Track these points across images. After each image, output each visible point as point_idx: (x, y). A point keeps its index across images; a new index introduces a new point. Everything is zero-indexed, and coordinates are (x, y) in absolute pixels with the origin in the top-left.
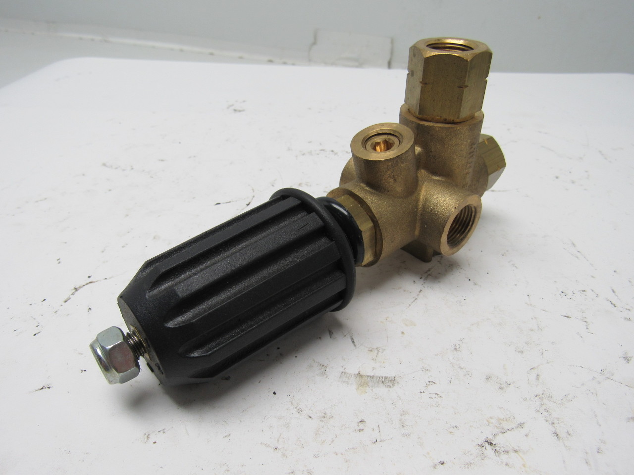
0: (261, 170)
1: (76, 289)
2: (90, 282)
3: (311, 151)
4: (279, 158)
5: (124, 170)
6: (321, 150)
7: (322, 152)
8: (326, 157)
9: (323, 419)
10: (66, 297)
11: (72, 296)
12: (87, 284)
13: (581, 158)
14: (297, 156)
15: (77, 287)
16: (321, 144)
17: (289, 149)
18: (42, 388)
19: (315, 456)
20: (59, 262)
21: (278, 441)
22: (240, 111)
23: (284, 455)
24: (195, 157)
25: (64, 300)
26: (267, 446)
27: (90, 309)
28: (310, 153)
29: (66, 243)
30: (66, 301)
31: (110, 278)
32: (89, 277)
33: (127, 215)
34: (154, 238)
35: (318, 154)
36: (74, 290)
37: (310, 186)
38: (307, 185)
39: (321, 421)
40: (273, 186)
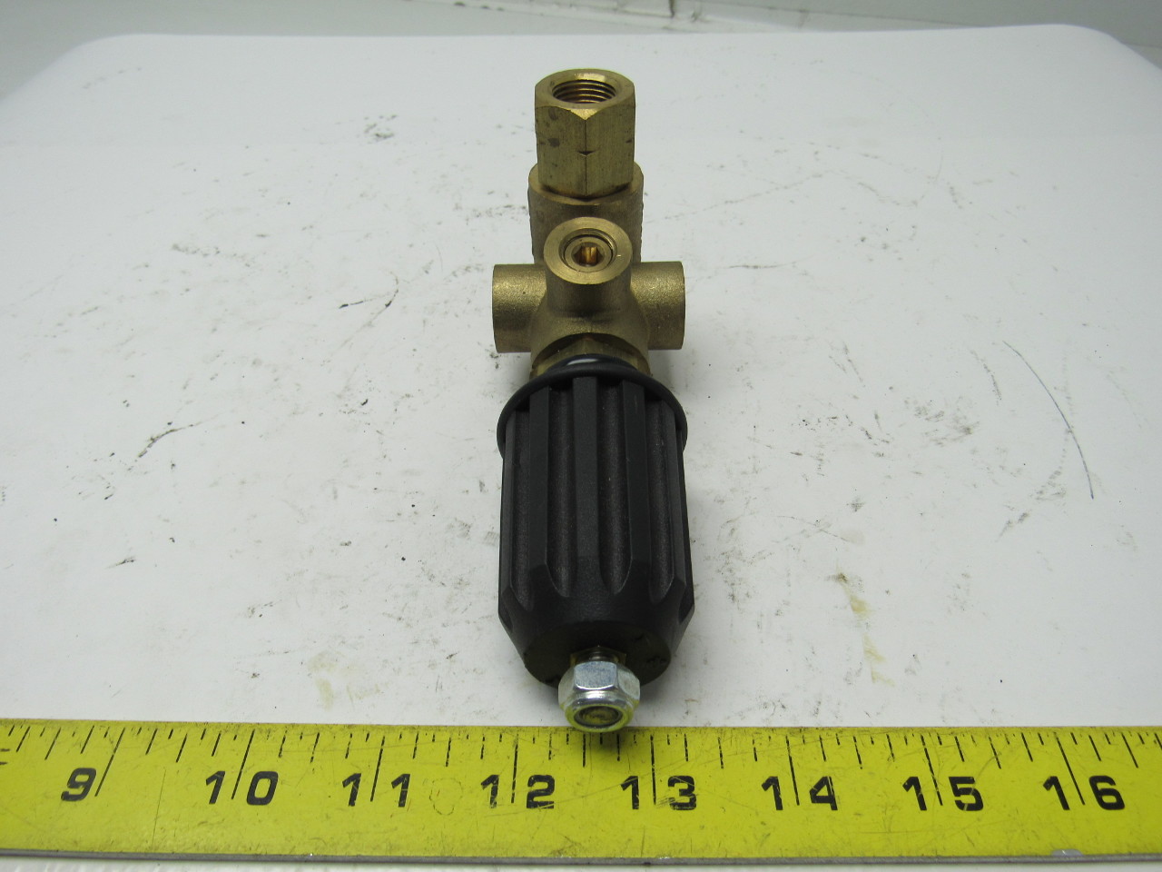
0: (411, 246)
1: (153, 440)
2: (172, 431)
3: (491, 209)
4: (439, 223)
5: (206, 255)
6: (507, 207)
7: (508, 209)
8: (513, 218)
9: (458, 586)
10: (142, 450)
11: (148, 449)
12: (167, 433)
13: (915, 203)
14: (467, 220)
15: (154, 437)
16: (507, 196)
17: (457, 207)
18: (124, 562)
19: (444, 625)
20: (128, 405)
21: (403, 611)
22: (385, 137)
23: (408, 625)
24: (311, 227)
25: (138, 454)
26: (390, 616)
27: (173, 465)
28: (489, 213)
29: (133, 376)
30: (141, 456)
31: (197, 424)
32: (169, 424)
33: (215, 330)
34: (254, 363)
35: (501, 214)
36: (151, 442)
37: (482, 270)
38: (478, 269)
39: (456, 588)
40: (427, 272)
